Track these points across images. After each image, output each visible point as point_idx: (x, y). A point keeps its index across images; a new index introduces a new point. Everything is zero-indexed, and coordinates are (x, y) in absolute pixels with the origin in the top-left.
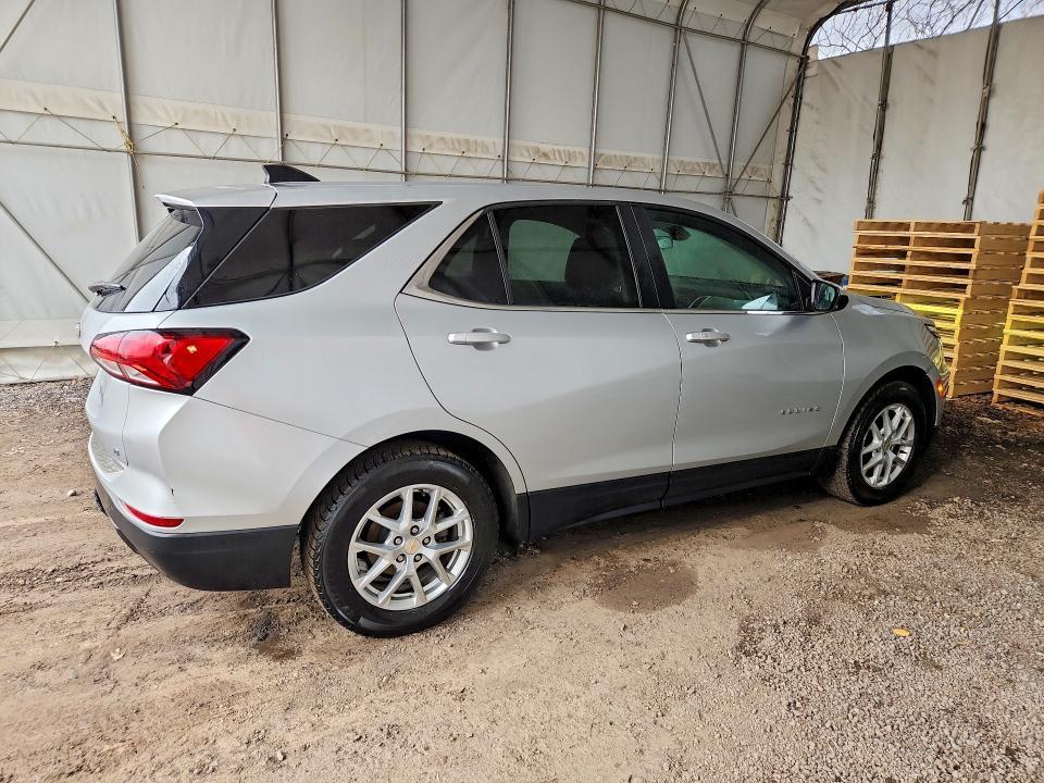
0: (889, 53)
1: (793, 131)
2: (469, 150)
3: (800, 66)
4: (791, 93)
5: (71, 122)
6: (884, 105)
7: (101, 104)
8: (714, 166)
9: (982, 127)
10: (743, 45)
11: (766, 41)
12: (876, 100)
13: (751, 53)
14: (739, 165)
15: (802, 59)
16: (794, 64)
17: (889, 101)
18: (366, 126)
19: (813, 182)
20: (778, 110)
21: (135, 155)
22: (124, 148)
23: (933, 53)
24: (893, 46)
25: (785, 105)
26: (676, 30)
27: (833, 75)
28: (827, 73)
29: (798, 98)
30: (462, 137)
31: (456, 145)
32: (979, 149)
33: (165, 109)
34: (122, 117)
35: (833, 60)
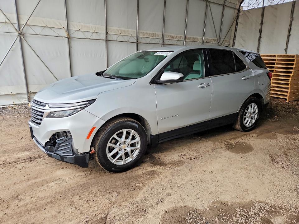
0: (263, 8)
1: (236, 30)
2: (154, 36)
3: (238, 12)
4: (235, 20)
5: (53, 29)
6: (262, 23)
7: (60, 24)
8: (215, 40)
9: (290, 29)
10: (224, 6)
11: (229, 5)
12: (260, 22)
13: (226, 9)
14: (222, 39)
15: (238, 10)
16: (236, 11)
17: (263, 22)
18: (128, 30)
19: (241, 44)
20: (232, 25)
21: (69, 38)
22: (66, 36)
23: (276, 9)
24: (265, 7)
25: (234, 23)
26: (207, 2)
27: (247, 14)
28: (246, 14)
29: (237, 21)
30: (152, 32)
31: (151, 35)
32: (289, 35)
33: (77, 25)
34: (66, 27)
35: (247, 10)
